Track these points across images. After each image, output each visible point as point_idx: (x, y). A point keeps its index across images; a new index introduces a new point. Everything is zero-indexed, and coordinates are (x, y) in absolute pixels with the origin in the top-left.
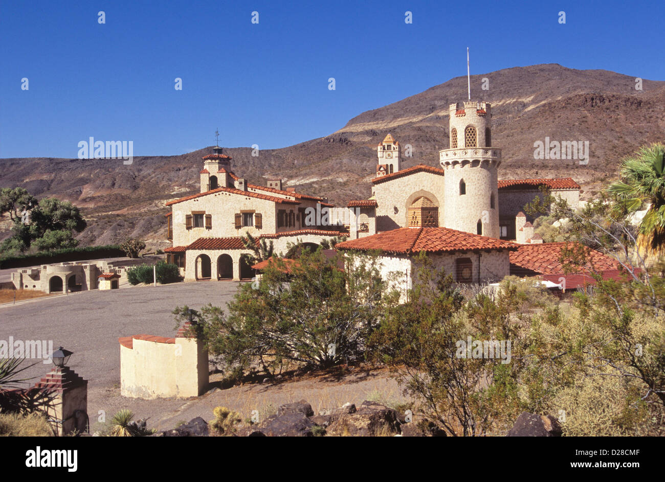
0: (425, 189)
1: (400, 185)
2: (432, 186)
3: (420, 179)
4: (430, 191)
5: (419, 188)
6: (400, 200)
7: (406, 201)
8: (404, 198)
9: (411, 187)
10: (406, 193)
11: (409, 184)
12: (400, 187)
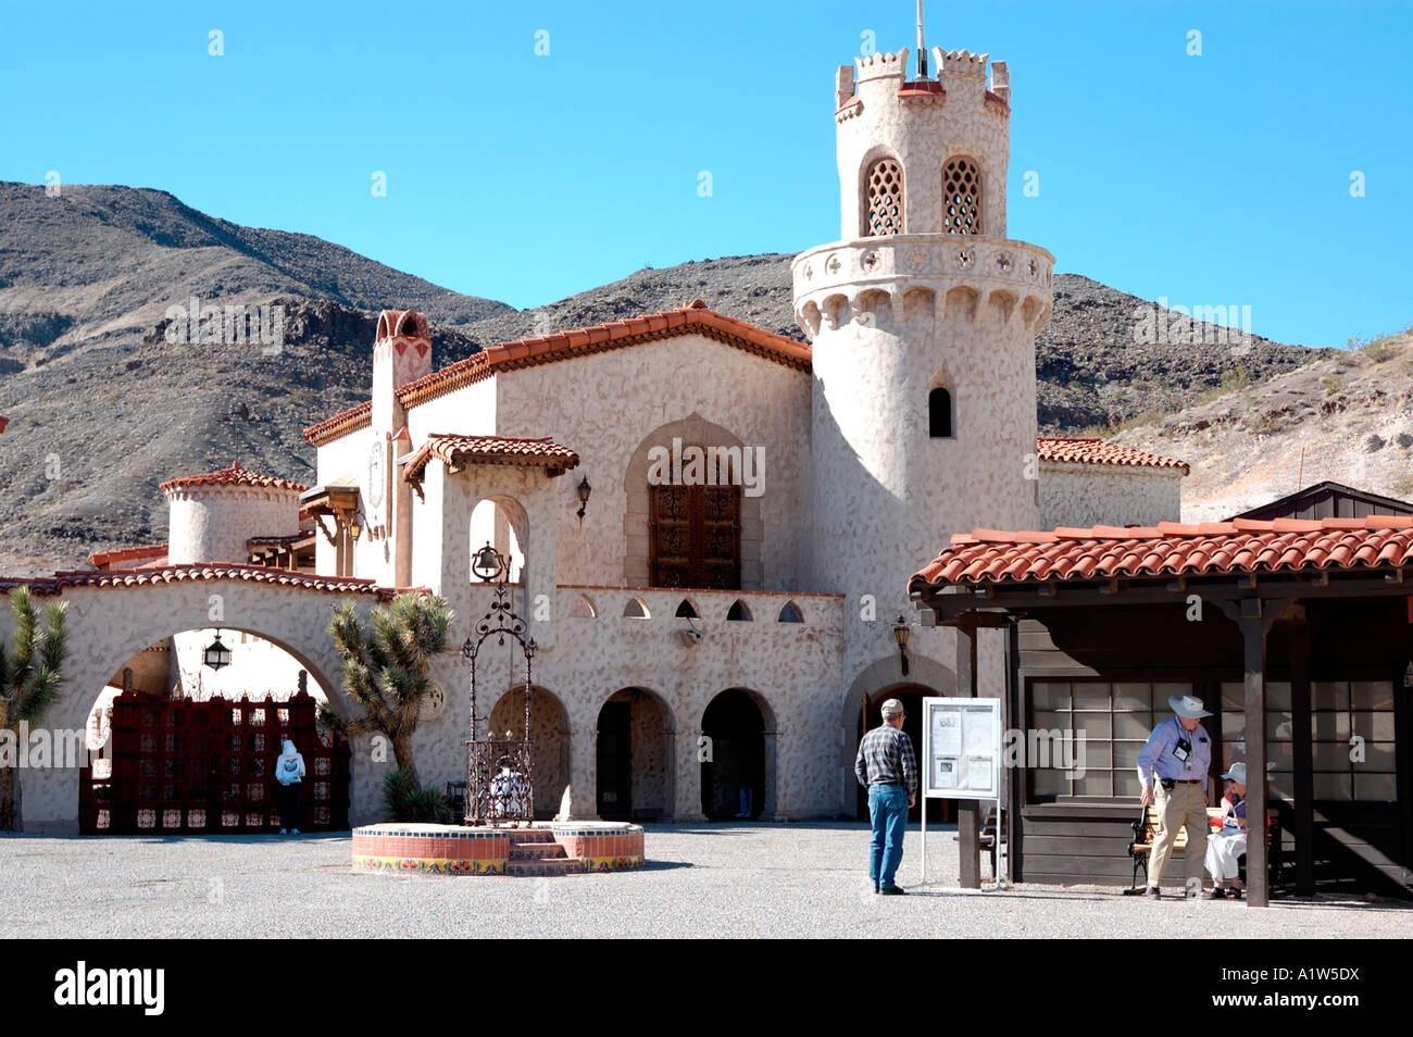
0: (707, 415)
1: (604, 389)
2: (736, 403)
3: (689, 369)
4: (726, 425)
5: (683, 409)
6: (604, 453)
7: (627, 459)
8: (622, 450)
9: (650, 402)
10: (629, 424)
11: (644, 387)
12: (604, 397)
